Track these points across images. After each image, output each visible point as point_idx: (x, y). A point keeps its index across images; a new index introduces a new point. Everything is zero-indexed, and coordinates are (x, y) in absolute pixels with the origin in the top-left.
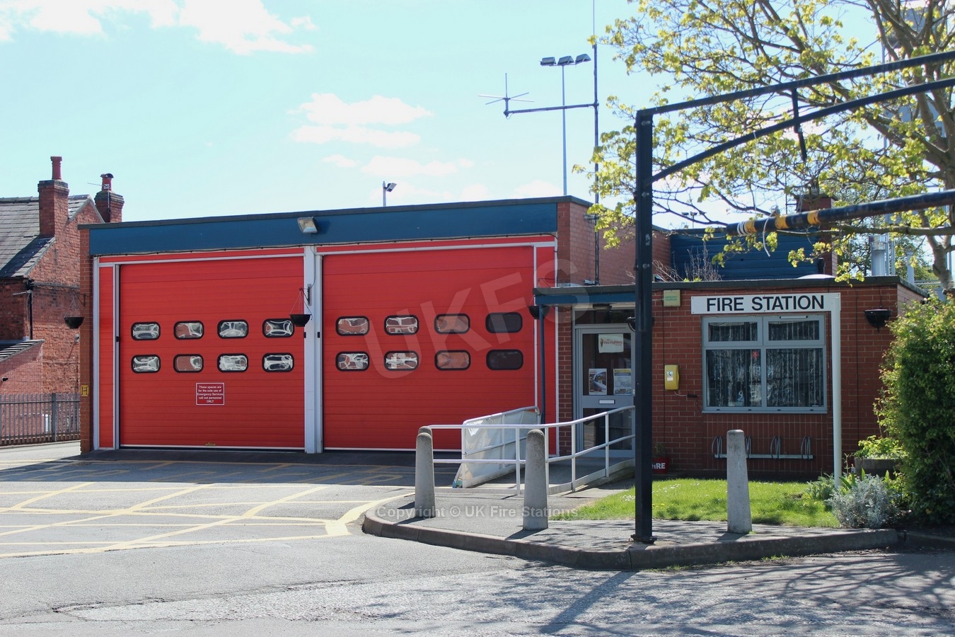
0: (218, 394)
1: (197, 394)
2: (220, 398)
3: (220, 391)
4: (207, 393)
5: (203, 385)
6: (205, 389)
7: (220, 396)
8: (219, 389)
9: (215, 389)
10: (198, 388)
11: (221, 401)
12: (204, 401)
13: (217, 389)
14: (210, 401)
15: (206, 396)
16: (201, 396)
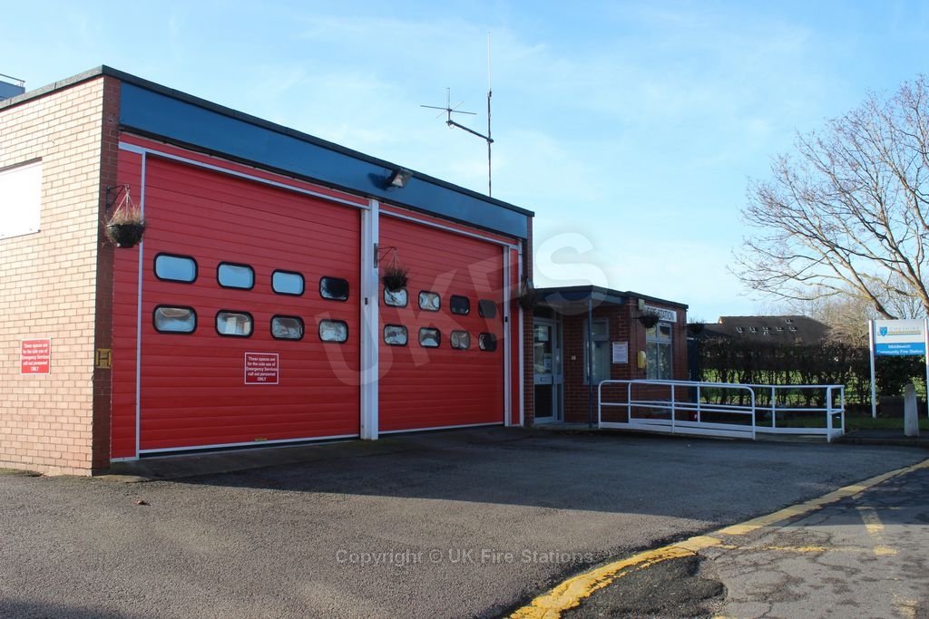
0: (272, 369)
1: (246, 369)
2: (274, 374)
3: (274, 365)
4: (258, 367)
5: (253, 356)
6: (256, 362)
7: (273, 372)
8: (272, 362)
9: (268, 362)
10: (248, 360)
11: (272, 379)
12: (254, 379)
13: (270, 362)
14: (261, 379)
15: (257, 372)
16: (251, 372)
